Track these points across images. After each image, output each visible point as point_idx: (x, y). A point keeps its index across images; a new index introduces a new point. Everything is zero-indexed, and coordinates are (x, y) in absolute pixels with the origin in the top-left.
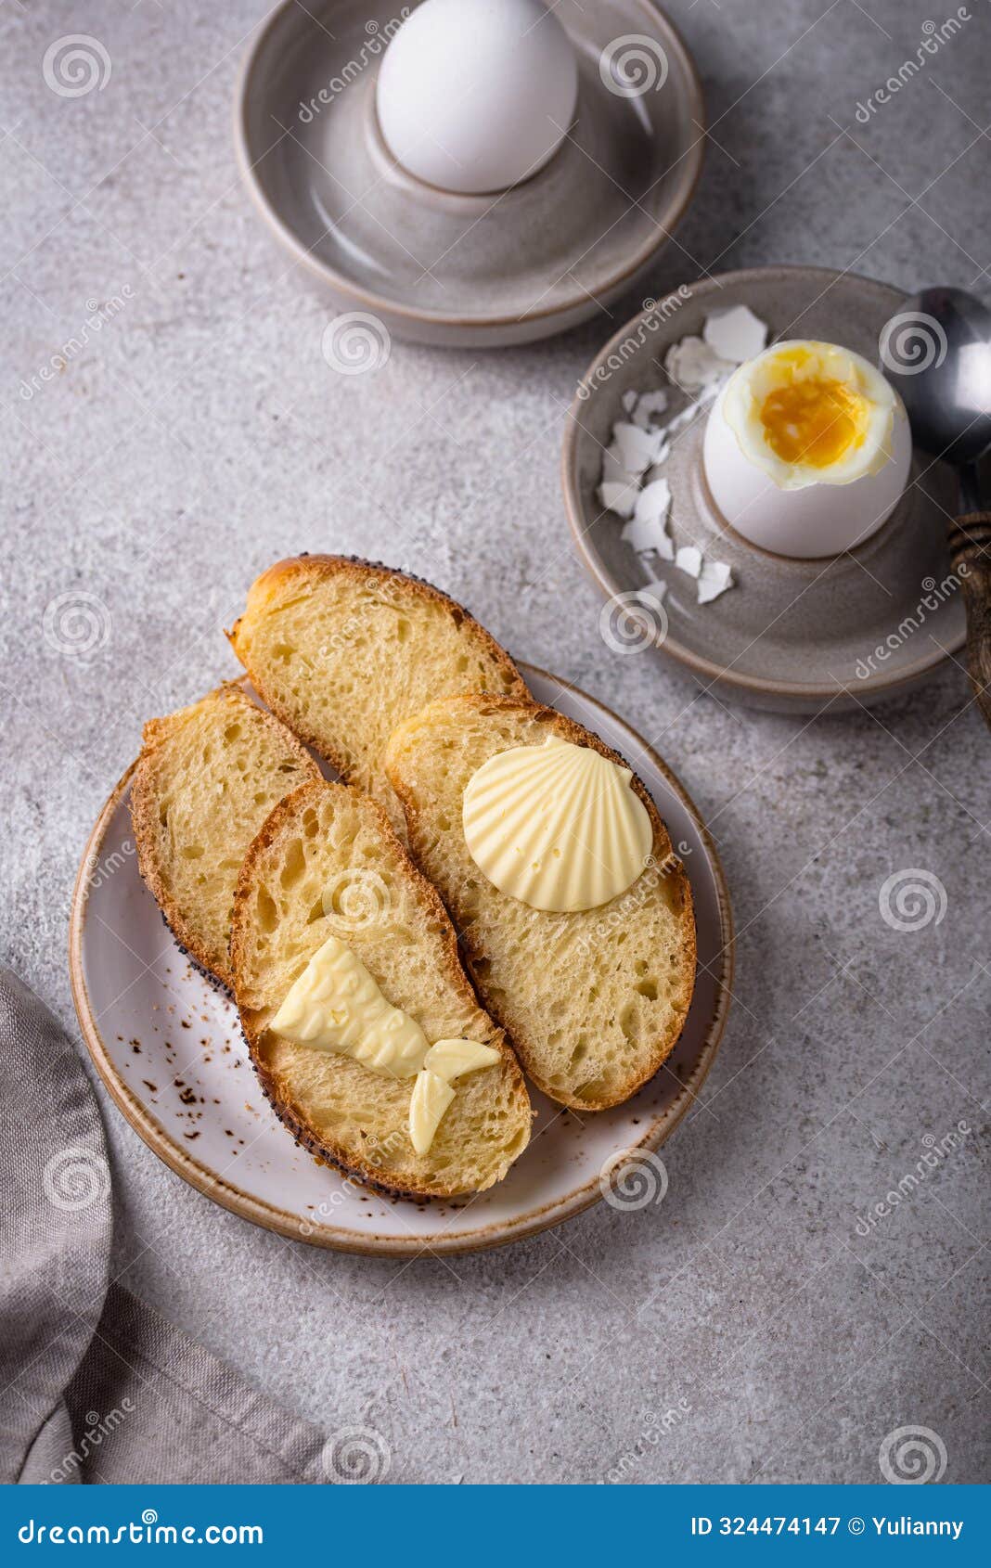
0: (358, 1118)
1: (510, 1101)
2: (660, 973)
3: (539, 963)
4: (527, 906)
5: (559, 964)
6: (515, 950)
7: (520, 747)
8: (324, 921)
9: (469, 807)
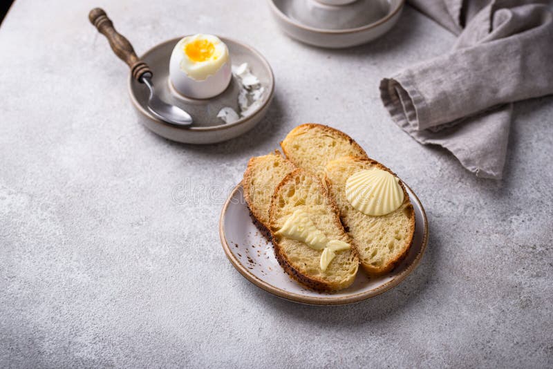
0: (303, 259)
1: (353, 259)
2: (402, 233)
3: (365, 229)
4: (363, 213)
5: (370, 230)
6: (358, 225)
7: (365, 170)
8: (300, 206)
9: (348, 184)
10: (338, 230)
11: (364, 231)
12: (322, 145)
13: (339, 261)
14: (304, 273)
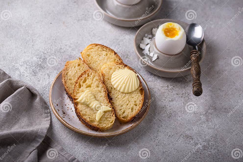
0: (89, 115)
1: (112, 116)
2: (138, 102)
3: (120, 99)
4: (119, 91)
5: (122, 100)
6: (116, 97)
7: (121, 70)
8: (88, 88)
9: (112, 77)
10: (106, 101)
11: (119, 101)
12: (101, 54)
13: (105, 117)
14: (88, 122)
